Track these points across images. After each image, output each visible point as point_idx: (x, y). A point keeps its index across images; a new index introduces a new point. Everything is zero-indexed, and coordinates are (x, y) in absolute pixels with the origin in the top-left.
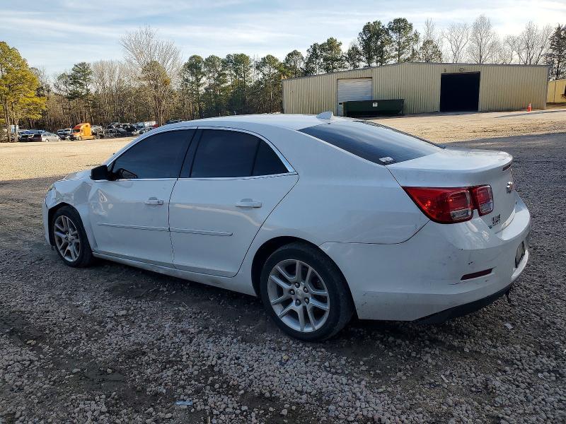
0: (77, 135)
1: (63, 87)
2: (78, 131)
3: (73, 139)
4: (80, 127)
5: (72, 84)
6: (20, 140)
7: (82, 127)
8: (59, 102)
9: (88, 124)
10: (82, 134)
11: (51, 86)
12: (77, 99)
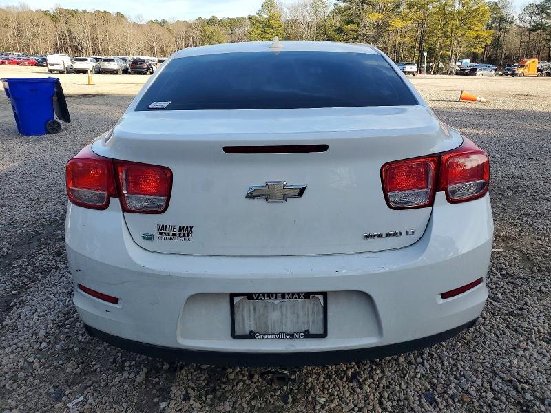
0: (520, 71)
1: (527, 18)
2: (522, 66)
3: (514, 75)
4: (526, 62)
5: (538, 14)
6: (457, 73)
7: (528, 62)
8: (518, 34)
9: (536, 60)
10: (526, 70)
11: (516, 17)
12: (539, 31)
